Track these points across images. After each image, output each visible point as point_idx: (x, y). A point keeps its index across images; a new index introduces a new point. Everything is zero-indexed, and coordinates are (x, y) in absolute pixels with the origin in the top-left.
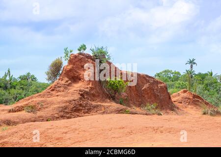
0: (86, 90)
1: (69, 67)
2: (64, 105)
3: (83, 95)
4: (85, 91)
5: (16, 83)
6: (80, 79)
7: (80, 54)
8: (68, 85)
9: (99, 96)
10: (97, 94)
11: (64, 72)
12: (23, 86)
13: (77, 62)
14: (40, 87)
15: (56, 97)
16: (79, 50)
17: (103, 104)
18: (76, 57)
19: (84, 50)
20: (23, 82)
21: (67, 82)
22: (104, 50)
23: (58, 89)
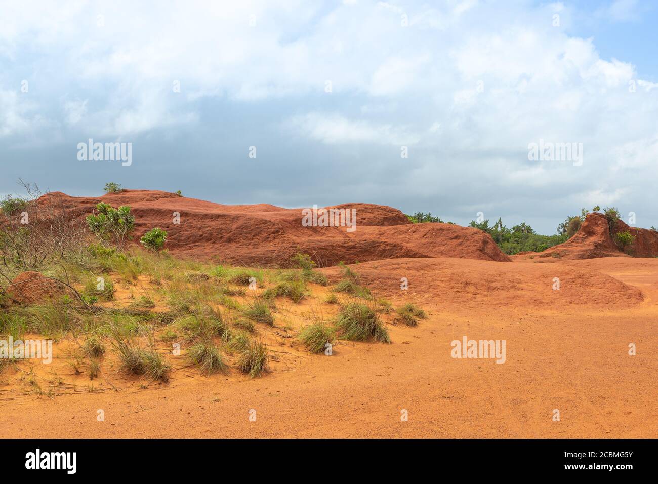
0: (600, 242)
1: (586, 224)
2: (582, 253)
3: (597, 246)
4: (598, 243)
5: (509, 236)
6: (594, 234)
7: (595, 213)
8: (585, 238)
9: (610, 247)
10: (608, 246)
11: (582, 228)
12: (517, 239)
13: (591, 220)
14: (539, 240)
15: (575, 247)
16: (594, 210)
17: (613, 254)
18: (591, 216)
19: (598, 210)
20: (517, 233)
21: (584, 235)
22: (615, 210)
23: (577, 241)
